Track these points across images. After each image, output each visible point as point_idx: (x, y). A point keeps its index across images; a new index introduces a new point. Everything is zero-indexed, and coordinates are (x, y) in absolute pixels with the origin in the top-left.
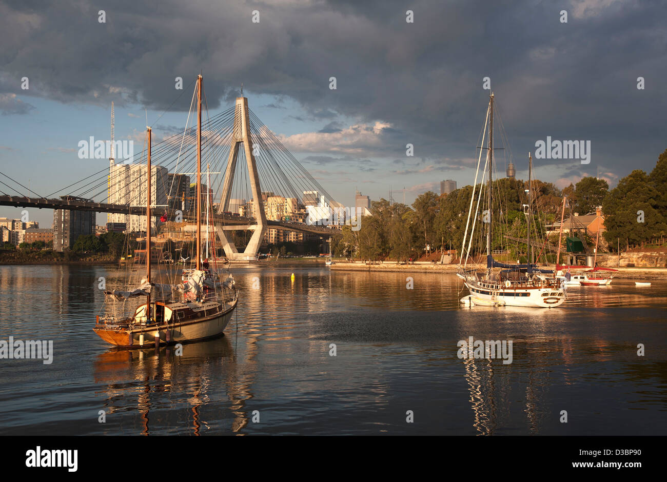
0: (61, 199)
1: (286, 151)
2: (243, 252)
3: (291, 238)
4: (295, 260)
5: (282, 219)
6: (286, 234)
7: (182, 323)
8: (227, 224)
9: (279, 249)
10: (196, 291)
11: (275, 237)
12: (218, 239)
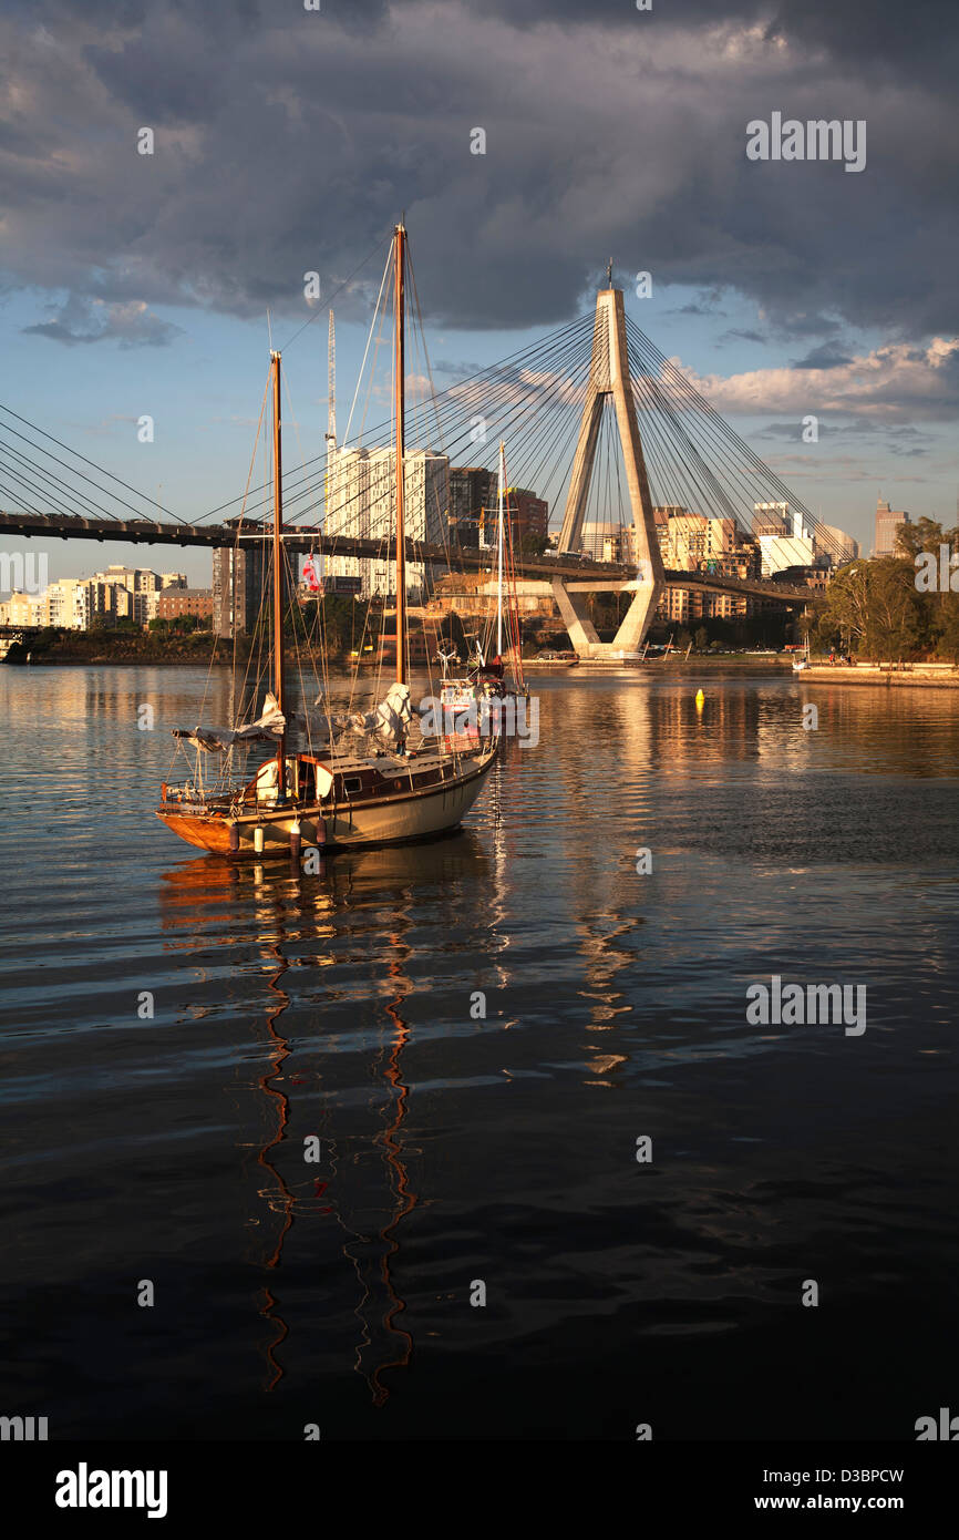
0: (226, 526)
1: (713, 415)
2: (611, 641)
3: (720, 610)
4: (728, 659)
5: (699, 567)
6: (708, 601)
7: (353, 804)
8: (576, 579)
9: (692, 634)
10: (393, 733)
11: (684, 608)
12: (557, 611)
